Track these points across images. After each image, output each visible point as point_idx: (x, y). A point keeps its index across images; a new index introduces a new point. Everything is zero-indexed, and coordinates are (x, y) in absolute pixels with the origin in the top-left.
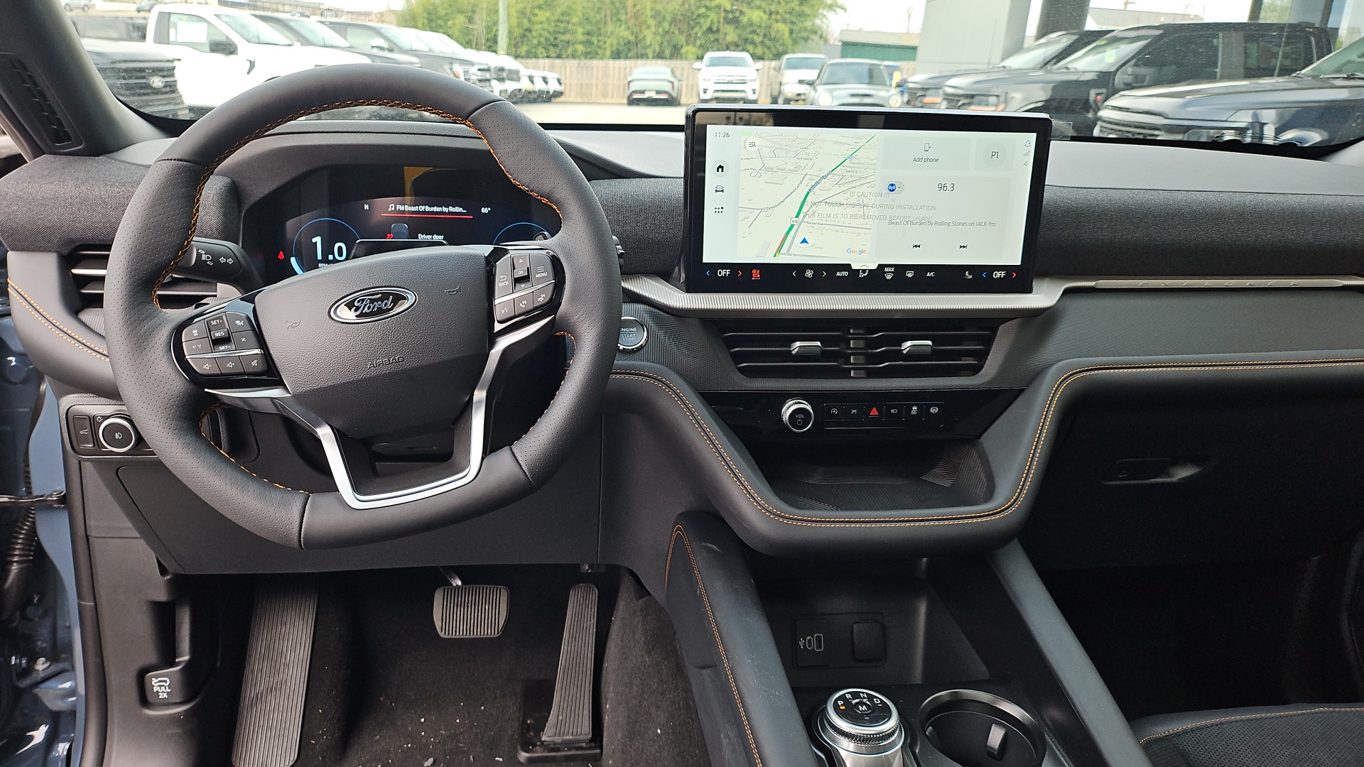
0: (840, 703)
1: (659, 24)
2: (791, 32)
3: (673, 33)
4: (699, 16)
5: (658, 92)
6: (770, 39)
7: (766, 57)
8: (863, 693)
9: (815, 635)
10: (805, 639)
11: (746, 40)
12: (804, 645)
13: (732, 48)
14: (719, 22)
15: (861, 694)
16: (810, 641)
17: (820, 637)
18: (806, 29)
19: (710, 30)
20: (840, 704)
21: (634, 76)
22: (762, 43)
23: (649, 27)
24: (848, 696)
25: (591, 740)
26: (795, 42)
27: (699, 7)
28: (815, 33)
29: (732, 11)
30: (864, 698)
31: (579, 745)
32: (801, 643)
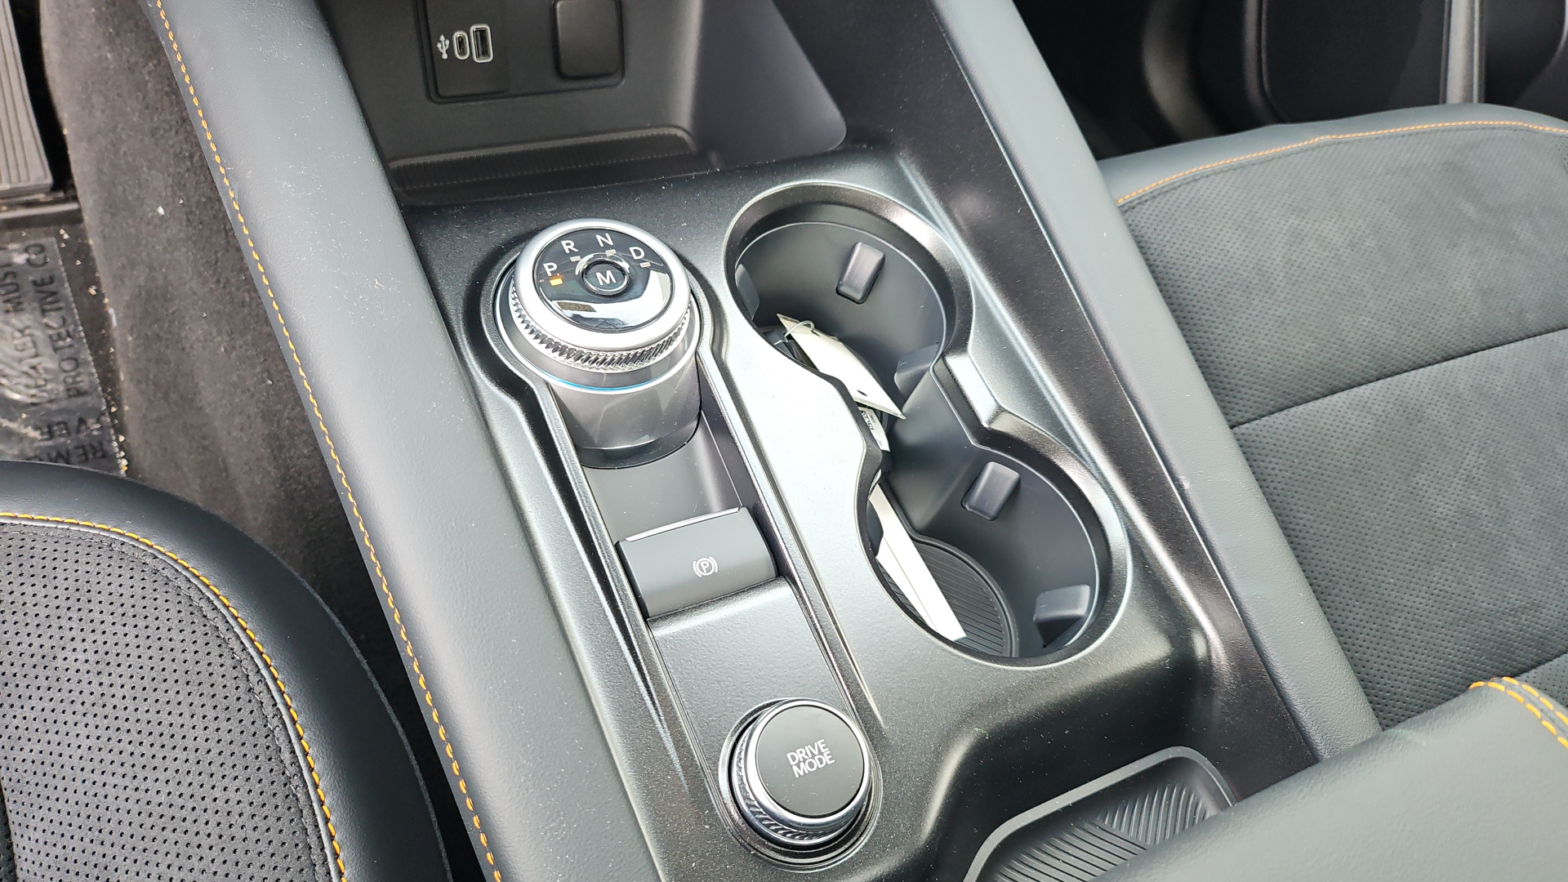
0: (549, 267)
8: (602, 231)
9: (473, 28)
10: (449, 37)
12: (450, 51)
15: (599, 237)
16: (461, 42)
17: (482, 32)
20: (548, 271)
24: (568, 246)
25: (55, 188)
30: (608, 247)
31: (30, 198)
32: (443, 46)
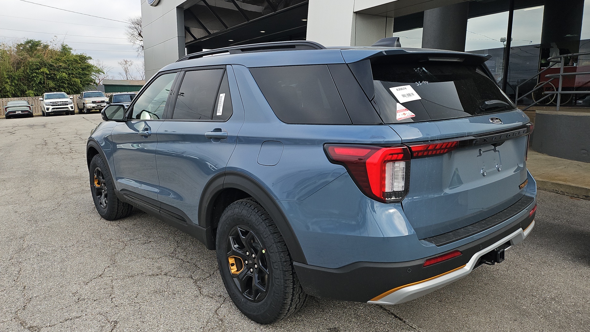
1: (12, 81)
2: (81, 81)
3: (20, 85)
4: (33, 77)
5: (22, 111)
6: (71, 85)
7: (71, 93)
11: (59, 86)
13: (53, 90)
14: (44, 79)
18: (87, 81)
19: (40, 83)
21: (8, 106)
22: (68, 87)
23: (7, 82)
26: (83, 86)
27: (32, 73)
28: (92, 82)
29: (50, 74)
